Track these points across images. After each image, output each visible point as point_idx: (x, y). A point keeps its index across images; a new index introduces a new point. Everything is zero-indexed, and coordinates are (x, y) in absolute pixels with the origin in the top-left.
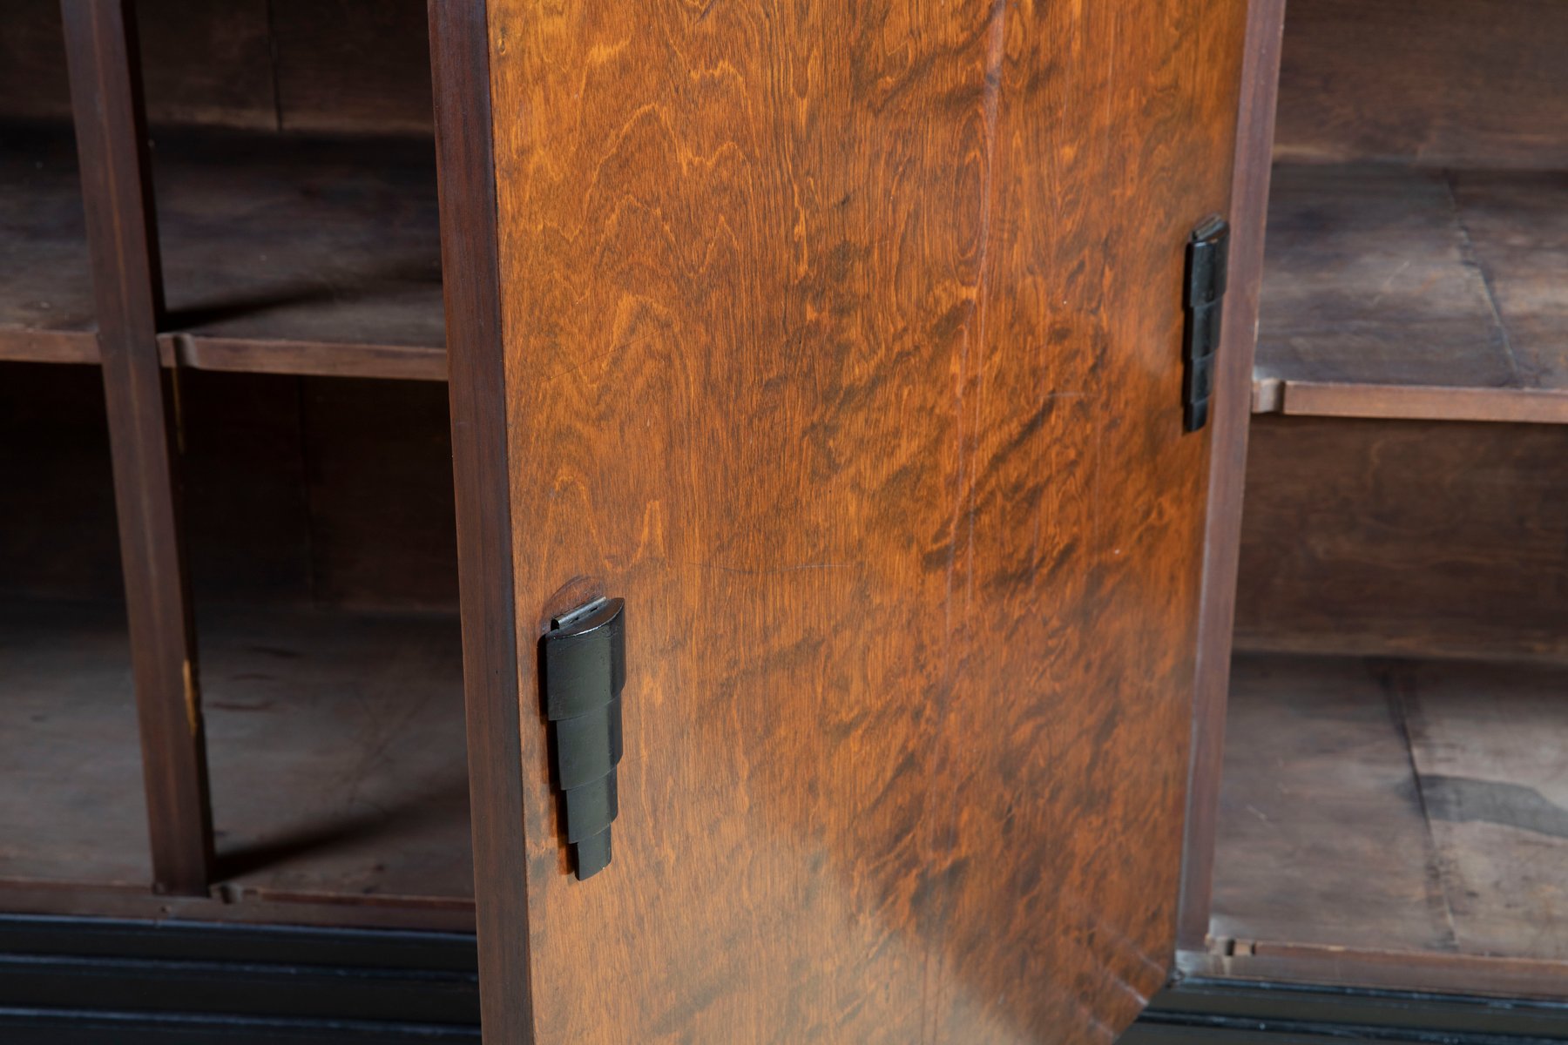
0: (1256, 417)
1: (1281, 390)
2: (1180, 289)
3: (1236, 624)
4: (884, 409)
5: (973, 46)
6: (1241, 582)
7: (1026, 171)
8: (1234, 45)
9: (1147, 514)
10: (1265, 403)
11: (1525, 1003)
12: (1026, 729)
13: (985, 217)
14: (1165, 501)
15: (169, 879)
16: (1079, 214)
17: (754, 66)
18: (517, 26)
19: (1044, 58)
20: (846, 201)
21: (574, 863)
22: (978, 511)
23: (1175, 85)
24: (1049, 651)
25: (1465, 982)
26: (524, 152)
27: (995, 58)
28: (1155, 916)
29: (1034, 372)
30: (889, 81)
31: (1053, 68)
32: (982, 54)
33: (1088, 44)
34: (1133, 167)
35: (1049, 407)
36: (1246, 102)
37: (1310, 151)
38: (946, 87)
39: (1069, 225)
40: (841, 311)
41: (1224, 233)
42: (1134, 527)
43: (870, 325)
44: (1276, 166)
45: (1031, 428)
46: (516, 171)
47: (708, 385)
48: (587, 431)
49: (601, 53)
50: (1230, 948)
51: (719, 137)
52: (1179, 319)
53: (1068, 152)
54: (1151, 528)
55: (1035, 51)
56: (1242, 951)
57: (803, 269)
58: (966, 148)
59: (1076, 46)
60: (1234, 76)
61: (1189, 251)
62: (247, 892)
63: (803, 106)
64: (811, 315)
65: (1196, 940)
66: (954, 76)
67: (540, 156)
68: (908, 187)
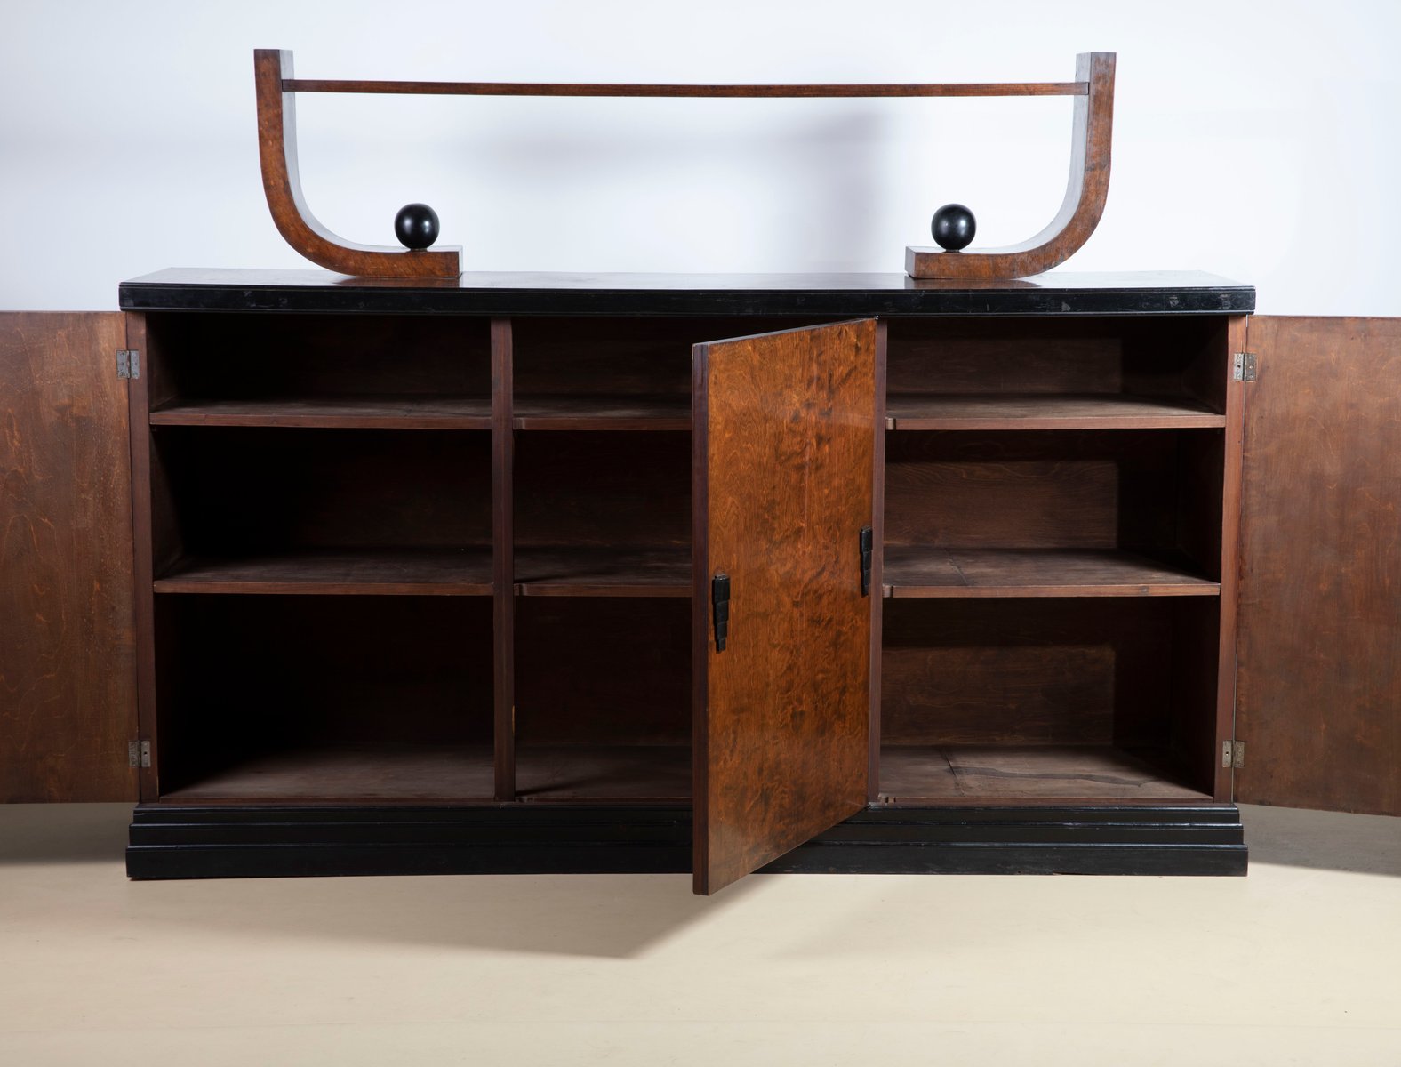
0: (884, 599)
1: (892, 589)
2: (858, 546)
3: (881, 734)
4: (783, 550)
5: (802, 454)
6: (882, 716)
7: (816, 493)
8: (871, 474)
9: (852, 620)
10: (887, 594)
11: (988, 809)
12: (820, 676)
13: (806, 504)
14: (858, 618)
15: (500, 795)
16: (830, 511)
17: (755, 446)
18: (713, 425)
19: (819, 461)
20: (774, 488)
21: (718, 649)
22: (806, 594)
23: (854, 480)
24: (826, 653)
25: (968, 804)
26: (713, 455)
27: (807, 458)
28: (861, 776)
29: (820, 556)
30: (783, 458)
31: (821, 465)
32: (804, 456)
33: (830, 461)
34: (844, 501)
35: (823, 569)
36: (875, 493)
37: (897, 543)
38: (796, 463)
39: (827, 513)
40: (773, 518)
41: (871, 533)
42: (848, 623)
43: (780, 525)
44: (884, 547)
45: (820, 573)
46: (712, 459)
47: (745, 527)
48: (722, 529)
49: (727, 435)
50: (887, 800)
51: (748, 462)
52: (859, 556)
53: (826, 491)
54: (853, 625)
55: (817, 459)
56: (891, 801)
57: (765, 503)
58: (801, 482)
59: (827, 460)
60: (871, 482)
61: (861, 534)
62: (529, 799)
63: (765, 459)
64: (767, 517)
65: (875, 799)
66: (797, 461)
67: (716, 457)
68: (788, 489)
